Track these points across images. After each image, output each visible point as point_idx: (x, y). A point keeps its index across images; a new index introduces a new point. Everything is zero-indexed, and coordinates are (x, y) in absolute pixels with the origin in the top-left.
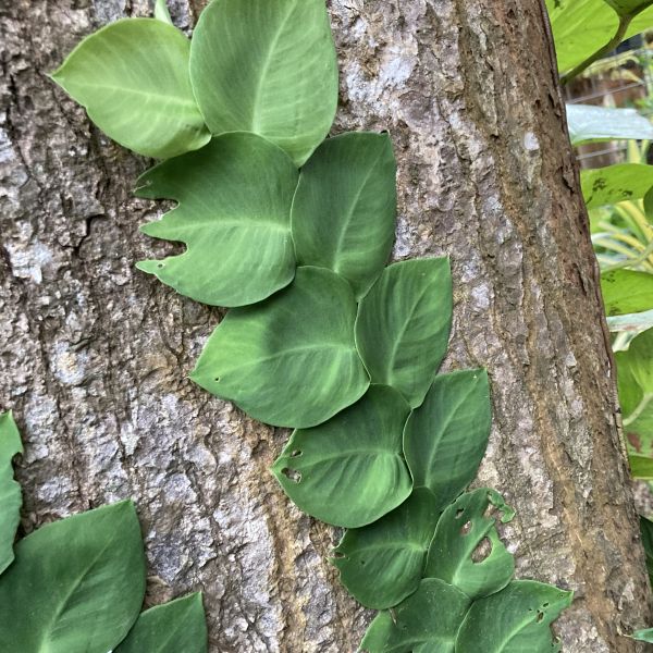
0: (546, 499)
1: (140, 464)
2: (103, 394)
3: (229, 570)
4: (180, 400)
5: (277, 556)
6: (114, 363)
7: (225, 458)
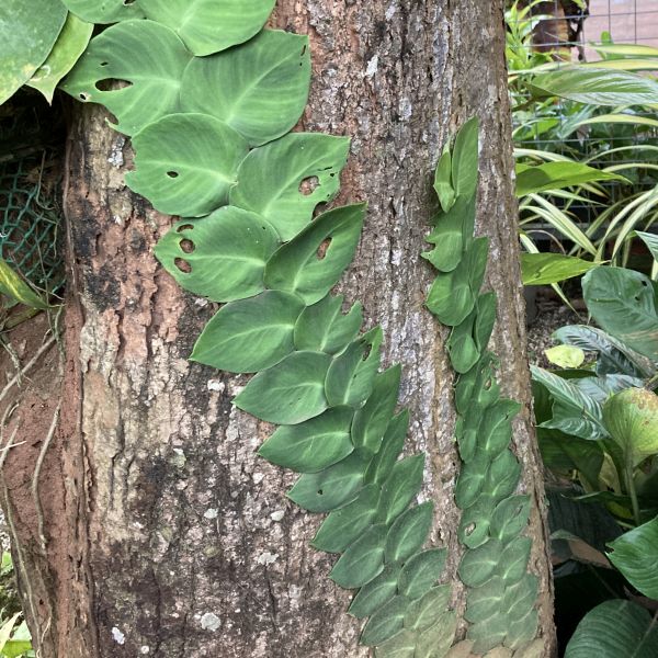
0: (511, 356)
1: (403, 346)
2: (401, 313)
3: (418, 396)
4: (420, 314)
5: (435, 389)
6: (406, 299)
7: (427, 342)
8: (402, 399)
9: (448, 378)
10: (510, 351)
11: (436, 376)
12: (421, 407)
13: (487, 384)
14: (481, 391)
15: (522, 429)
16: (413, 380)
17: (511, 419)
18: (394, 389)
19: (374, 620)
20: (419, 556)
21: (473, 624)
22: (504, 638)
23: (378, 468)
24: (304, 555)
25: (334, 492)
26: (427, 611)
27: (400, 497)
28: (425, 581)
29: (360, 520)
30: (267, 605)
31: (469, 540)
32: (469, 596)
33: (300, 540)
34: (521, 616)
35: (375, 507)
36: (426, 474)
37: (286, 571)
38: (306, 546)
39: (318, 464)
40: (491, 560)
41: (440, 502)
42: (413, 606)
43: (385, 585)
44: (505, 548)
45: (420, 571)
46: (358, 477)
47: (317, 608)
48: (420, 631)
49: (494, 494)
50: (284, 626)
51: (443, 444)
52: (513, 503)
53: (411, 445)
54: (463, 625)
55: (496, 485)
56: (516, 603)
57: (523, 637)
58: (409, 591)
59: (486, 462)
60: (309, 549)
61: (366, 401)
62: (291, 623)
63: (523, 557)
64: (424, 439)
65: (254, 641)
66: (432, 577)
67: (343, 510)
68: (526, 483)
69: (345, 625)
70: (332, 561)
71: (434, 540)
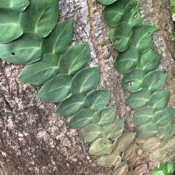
0: (151, 4)
3: (77, 14)
5: (89, 11)
8: (64, 13)
9: (98, 7)
10: (150, 1)
11: (88, 5)
12: (81, 20)
13: (135, 17)
14: (130, 19)
15: (160, 40)
16: (70, 4)
17: (152, 35)
18: (53, 6)
19: (74, 118)
20: (94, 92)
21: (138, 126)
22: (156, 134)
23: (54, 47)
24: (17, 84)
25: (23, 54)
26: (105, 117)
27: (77, 63)
28: (101, 104)
29: (48, 71)
30: (5, 105)
31: (131, 88)
32: (135, 113)
33: (13, 77)
34: (165, 125)
35: (57, 65)
36: (93, 54)
37: (9, 91)
38: (17, 80)
39: (5, 39)
40: (145, 98)
41: (104, 68)
42: (96, 114)
43: (77, 103)
44: (152, 94)
45: (98, 99)
46: (37, 49)
47: (35, 109)
48: (102, 126)
49: (144, 68)
50: (18, 115)
51: (101, 40)
52: (156, 74)
53: (79, 38)
54: (133, 126)
55: (144, 65)
56: (161, 119)
57: (166, 134)
58: (92, 108)
59: (137, 53)
60: (20, 82)
61: (25, 8)
62: (22, 114)
63: (164, 99)
64: (87, 36)
65: (6, 120)
66: (105, 102)
67: (33, 65)
68: (165, 66)
69: (56, 119)
70: (36, 89)
71: (103, 85)
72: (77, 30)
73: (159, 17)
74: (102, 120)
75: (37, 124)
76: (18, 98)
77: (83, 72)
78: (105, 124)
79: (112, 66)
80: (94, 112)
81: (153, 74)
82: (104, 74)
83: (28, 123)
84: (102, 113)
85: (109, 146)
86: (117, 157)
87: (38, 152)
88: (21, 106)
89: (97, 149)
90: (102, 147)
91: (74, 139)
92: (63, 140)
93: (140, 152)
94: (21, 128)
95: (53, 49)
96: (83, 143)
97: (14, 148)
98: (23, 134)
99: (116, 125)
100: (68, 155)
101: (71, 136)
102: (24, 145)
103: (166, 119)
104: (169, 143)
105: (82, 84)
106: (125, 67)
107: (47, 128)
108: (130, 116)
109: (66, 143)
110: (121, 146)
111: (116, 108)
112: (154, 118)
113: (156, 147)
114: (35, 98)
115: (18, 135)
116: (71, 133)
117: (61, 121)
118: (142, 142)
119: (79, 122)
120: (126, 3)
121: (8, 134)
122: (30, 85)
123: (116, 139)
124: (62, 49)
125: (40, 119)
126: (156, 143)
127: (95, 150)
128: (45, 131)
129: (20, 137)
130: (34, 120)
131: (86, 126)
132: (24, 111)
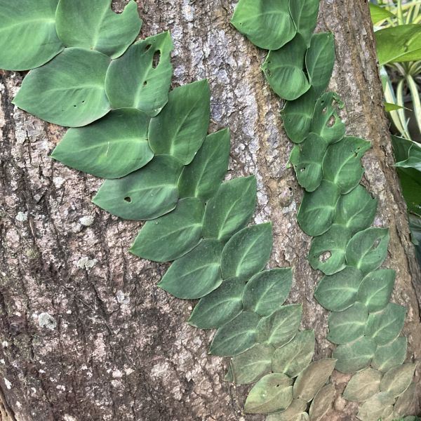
0: (357, 98)
1: (209, 63)
2: (199, 27)
4: (226, 33)
6: (203, 12)
8: (217, 118)
9: (274, 105)
10: (355, 93)
11: (257, 100)
12: (244, 130)
13: (331, 122)
14: (323, 128)
15: (375, 168)
16: (229, 101)
17: (362, 157)
18: (202, 104)
20: (262, 275)
21: (338, 345)
22: (371, 360)
23: (198, 183)
24: (126, 262)
25: (145, 200)
26: (279, 328)
27: (233, 216)
28: (274, 300)
29: (185, 232)
30: (96, 308)
31: (324, 266)
32: (331, 319)
33: (119, 247)
34: (387, 341)
35: (199, 221)
36: (261, 197)
37: (109, 277)
38: (125, 254)
39: (117, 170)
40: (351, 287)
41: (281, 225)
42: (263, 322)
43: (229, 300)
44: (364, 276)
45: (267, 290)
46: (170, 188)
47: (152, 315)
48: (274, 346)
49: (348, 225)
50: (119, 330)
51: (276, 169)
52: (370, 236)
53: (239, 166)
54: (327, 346)
55: (349, 217)
56: (380, 329)
57: (391, 361)
58: (257, 308)
59: (336, 194)
60: (131, 257)
61: (161, 109)
62: (126, 327)
63: (384, 287)
64: (253, 161)
65: (92, 342)
66: (281, 296)
67: (160, 220)
68: (384, 219)
69: (189, 334)
70: (160, 271)
71: (278, 261)
72: (237, 150)
73: (371, 123)
74: (274, 333)
75: (153, 347)
76: (124, 292)
77: (243, 233)
78: (280, 343)
79: (295, 220)
80: (261, 317)
81: (364, 236)
82: (281, 239)
83: (135, 347)
84: (276, 319)
85: (287, 389)
86: (300, 414)
87: (149, 410)
88: (126, 309)
89: (262, 397)
90: (272, 394)
91: (218, 378)
92: (199, 381)
93: (340, 402)
94: (120, 358)
95: (195, 187)
96: (234, 387)
97: (98, 404)
98: (124, 372)
99: (300, 344)
100: (204, 415)
101: (212, 373)
102: (121, 395)
103: (391, 327)
104: (396, 378)
105: (240, 260)
106: (316, 223)
107: (171, 354)
108: (322, 324)
109: (203, 388)
110: (308, 390)
111: (301, 307)
112: (368, 326)
113: (371, 389)
114: (155, 289)
115: (111, 373)
116: (213, 365)
117: (198, 341)
118: (344, 380)
119: (229, 342)
120: (317, 97)
121: (90, 374)
122: (149, 263)
123: (299, 375)
124: (210, 188)
125: (160, 336)
126: (372, 381)
127: (258, 400)
128: (166, 363)
129: (114, 379)
130: (149, 339)
131: (242, 350)
132: (131, 319)
